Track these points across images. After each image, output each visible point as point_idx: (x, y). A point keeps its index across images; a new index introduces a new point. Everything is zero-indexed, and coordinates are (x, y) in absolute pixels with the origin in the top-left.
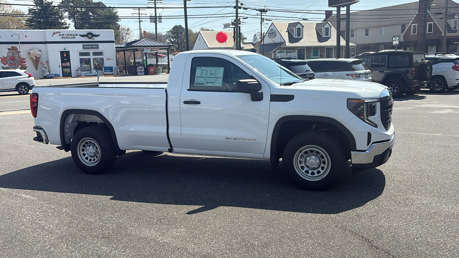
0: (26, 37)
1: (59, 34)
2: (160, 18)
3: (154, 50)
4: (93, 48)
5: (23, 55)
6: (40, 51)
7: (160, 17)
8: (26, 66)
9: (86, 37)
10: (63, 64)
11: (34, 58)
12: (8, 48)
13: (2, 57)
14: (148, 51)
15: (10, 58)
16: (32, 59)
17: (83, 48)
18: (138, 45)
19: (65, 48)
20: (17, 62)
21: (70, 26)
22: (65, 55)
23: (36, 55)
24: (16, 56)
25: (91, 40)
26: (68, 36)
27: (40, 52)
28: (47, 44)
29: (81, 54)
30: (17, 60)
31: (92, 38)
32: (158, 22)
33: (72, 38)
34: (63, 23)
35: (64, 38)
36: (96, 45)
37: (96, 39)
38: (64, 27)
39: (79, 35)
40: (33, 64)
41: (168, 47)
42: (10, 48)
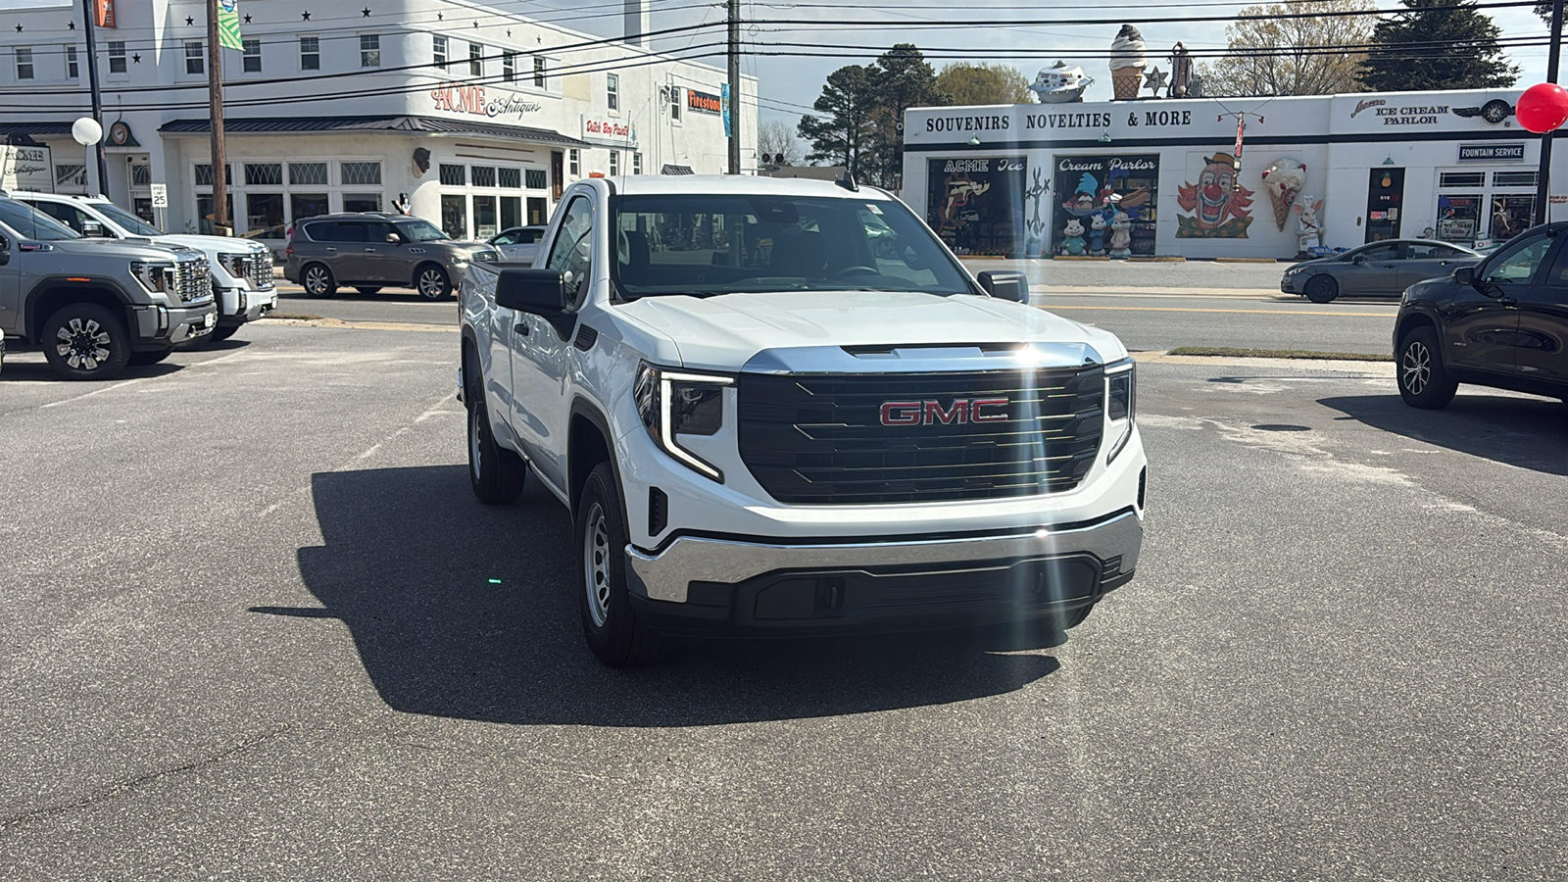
0: (1262, 121)
1: (1378, 110)
4: (1499, 157)
5: (1244, 180)
6: (1304, 167)
8: (1249, 215)
9: (1481, 117)
10: (1377, 216)
11: (1279, 191)
12: (1205, 158)
13: (1184, 186)
15: (1206, 188)
16: (1271, 192)
17: (1461, 158)
19: (1389, 159)
20: (1224, 201)
22: (1386, 182)
23: (1284, 180)
24: (1223, 184)
25: (1500, 127)
26: (1410, 116)
27: (1302, 170)
28: (1330, 144)
29: (1449, 180)
30: (1227, 197)
33: (1424, 120)
35: (1395, 121)
36: (1514, 147)
37: (1518, 123)
39: (1454, 110)
40: (1272, 209)
42: (1211, 158)
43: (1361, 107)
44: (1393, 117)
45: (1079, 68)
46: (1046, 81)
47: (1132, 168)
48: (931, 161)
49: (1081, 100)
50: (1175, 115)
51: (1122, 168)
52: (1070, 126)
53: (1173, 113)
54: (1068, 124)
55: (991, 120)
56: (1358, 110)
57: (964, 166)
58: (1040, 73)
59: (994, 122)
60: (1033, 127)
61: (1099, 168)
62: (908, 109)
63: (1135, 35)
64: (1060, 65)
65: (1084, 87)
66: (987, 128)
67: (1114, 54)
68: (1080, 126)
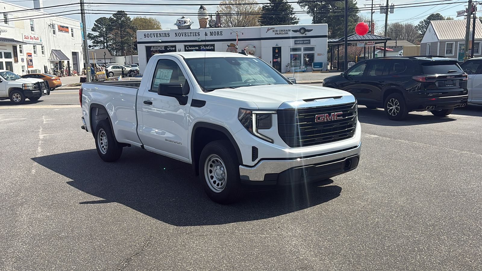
0: (243, 34)
1: (273, 30)
3: (369, 44)
4: (304, 43)
6: (255, 47)
7: (392, 7)
9: (299, 32)
10: (275, 60)
12: (228, 45)
14: (361, 45)
17: (295, 44)
18: (352, 39)
19: (277, 44)
22: (277, 51)
23: (250, 51)
25: (304, 35)
26: (281, 32)
28: (261, 40)
29: (292, 50)
31: (304, 33)
33: (285, 33)
34: (293, 18)
35: (278, 34)
36: (308, 40)
37: (309, 34)
38: (294, 22)
39: (292, 30)
41: (386, 41)
42: (229, 45)
43: (268, 30)
44: (277, 32)
45: (189, 19)
46: (180, 23)
47: (207, 48)
48: (147, 47)
49: (190, 28)
50: (218, 33)
51: (204, 48)
52: (188, 36)
53: (217, 32)
54: (187, 35)
55: (164, 34)
56: (268, 31)
57: (157, 48)
58: (177, 20)
59: (165, 35)
60: (177, 36)
61: (198, 49)
62: (137, 31)
63: (204, 9)
64: (183, 18)
65: (191, 24)
66: (163, 37)
67: (199, 14)
68: (191, 36)
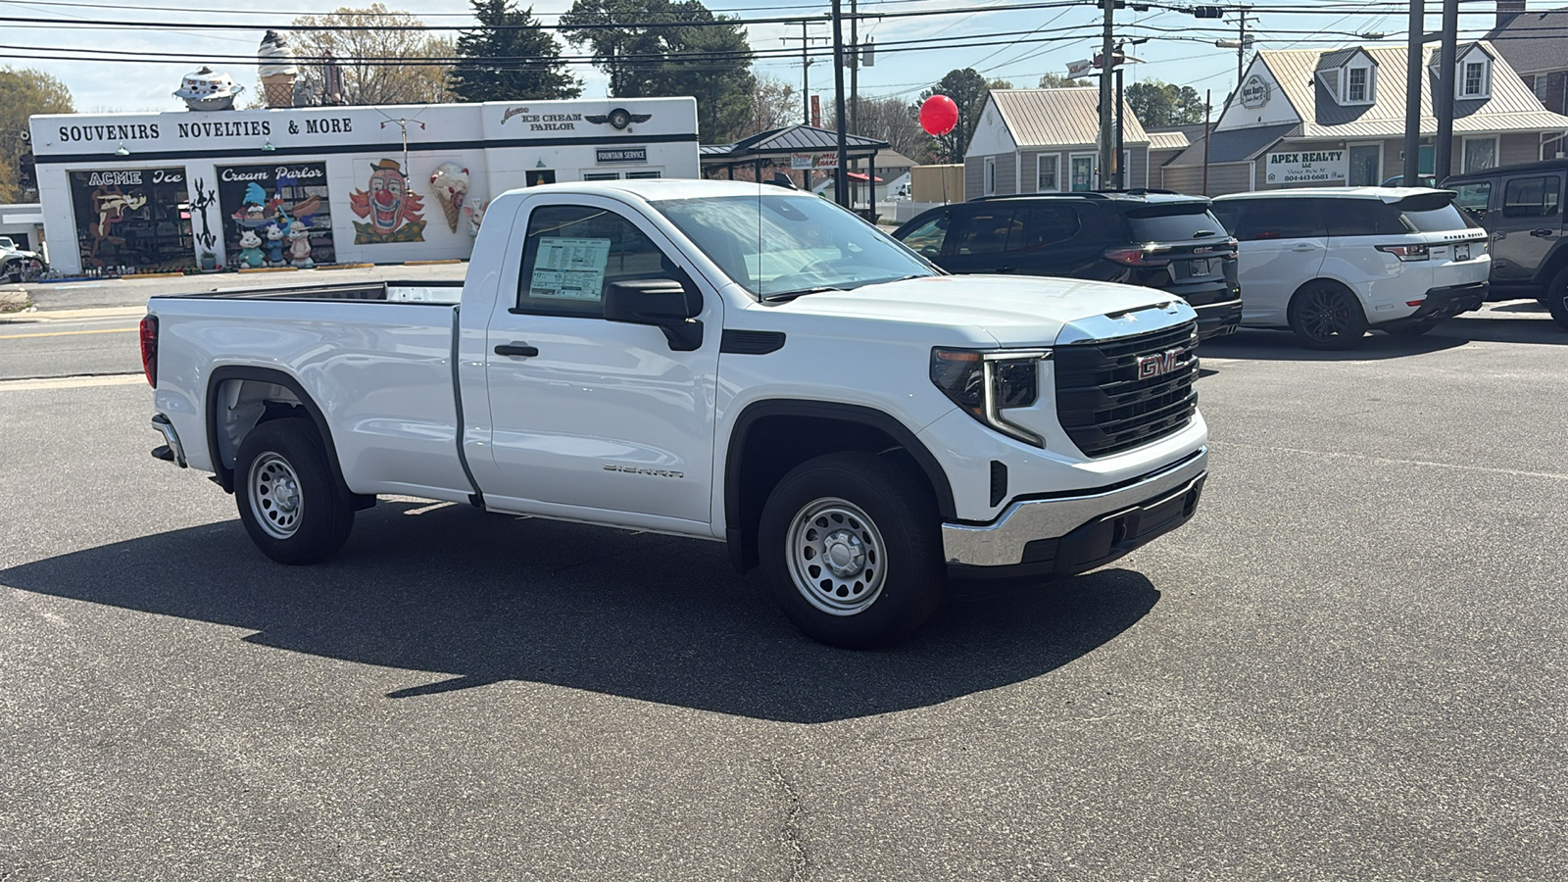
0: (423, 127)
1: (524, 117)
2: (869, 49)
3: (825, 160)
4: (628, 159)
5: (415, 185)
6: (466, 171)
7: (867, 49)
8: (423, 219)
9: (607, 124)
11: (448, 195)
12: (372, 165)
13: (355, 193)
14: (803, 165)
15: (377, 195)
16: (441, 196)
17: (598, 160)
18: (773, 145)
19: (540, 162)
20: (396, 206)
21: (581, 87)
23: (452, 184)
24: (393, 189)
25: (624, 133)
26: (551, 123)
27: (465, 174)
28: (487, 149)
30: (398, 202)
31: (625, 127)
32: (860, 63)
33: (563, 127)
34: (560, 78)
35: (539, 128)
36: (638, 150)
37: (638, 129)
38: (565, 89)
39: (586, 117)
40: (443, 212)
41: (873, 151)
42: (377, 163)
43: (508, 114)
44: (538, 123)
45: (226, 74)
46: (195, 88)
47: (299, 176)
48: (72, 174)
49: (233, 108)
50: (336, 122)
51: (288, 176)
52: (228, 134)
53: (333, 120)
54: (225, 133)
55: (137, 129)
56: (506, 117)
57: (113, 178)
58: (185, 79)
59: (141, 132)
60: (187, 135)
61: (265, 178)
62: (32, 116)
63: (281, 42)
64: (205, 71)
65: (235, 94)
66: (134, 137)
67: (262, 61)
68: (238, 134)
